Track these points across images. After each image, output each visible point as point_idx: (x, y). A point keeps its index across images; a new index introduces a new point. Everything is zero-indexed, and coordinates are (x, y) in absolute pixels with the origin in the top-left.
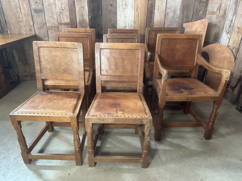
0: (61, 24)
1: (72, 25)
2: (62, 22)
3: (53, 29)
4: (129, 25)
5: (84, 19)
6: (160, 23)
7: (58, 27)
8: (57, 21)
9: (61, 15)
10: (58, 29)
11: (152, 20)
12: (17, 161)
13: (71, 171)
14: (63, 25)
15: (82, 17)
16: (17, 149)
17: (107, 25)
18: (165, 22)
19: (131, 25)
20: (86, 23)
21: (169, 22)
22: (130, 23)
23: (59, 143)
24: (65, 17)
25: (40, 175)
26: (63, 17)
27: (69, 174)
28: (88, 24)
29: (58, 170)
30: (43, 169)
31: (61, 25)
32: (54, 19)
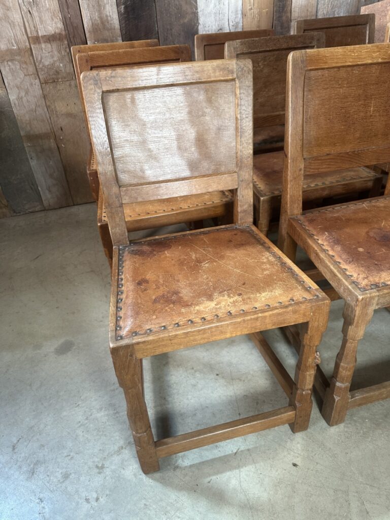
0: (37, 40)
1: (72, 39)
2: (40, 35)
3: (15, 60)
4: (231, 24)
5: (105, 18)
6: (307, 10)
7: (29, 53)
8: (23, 30)
9: (35, 9)
10: (31, 58)
11: (288, 3)
12: (113, 471)
13: (292, 453)
14: (45, 42)
15: (100, 12)
16: (83, 436)
17: (171, 30)
18: (319, 6)
19: (234, 23)
20: (112, 29)
21: (328, 4)
22: (232, 17)
23: (193, 381)
24: (47, 17)
25: (218, 497)
26: (40, 18)
27: (295, 465)
28: (118, 32)
29: (254, 462)
30: (210, 475)
31: (40, 43)
32: (12, 24)
